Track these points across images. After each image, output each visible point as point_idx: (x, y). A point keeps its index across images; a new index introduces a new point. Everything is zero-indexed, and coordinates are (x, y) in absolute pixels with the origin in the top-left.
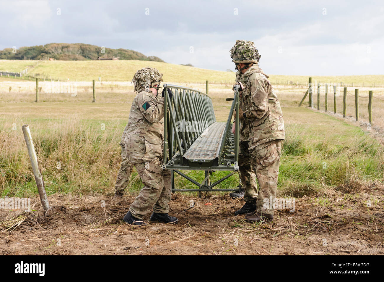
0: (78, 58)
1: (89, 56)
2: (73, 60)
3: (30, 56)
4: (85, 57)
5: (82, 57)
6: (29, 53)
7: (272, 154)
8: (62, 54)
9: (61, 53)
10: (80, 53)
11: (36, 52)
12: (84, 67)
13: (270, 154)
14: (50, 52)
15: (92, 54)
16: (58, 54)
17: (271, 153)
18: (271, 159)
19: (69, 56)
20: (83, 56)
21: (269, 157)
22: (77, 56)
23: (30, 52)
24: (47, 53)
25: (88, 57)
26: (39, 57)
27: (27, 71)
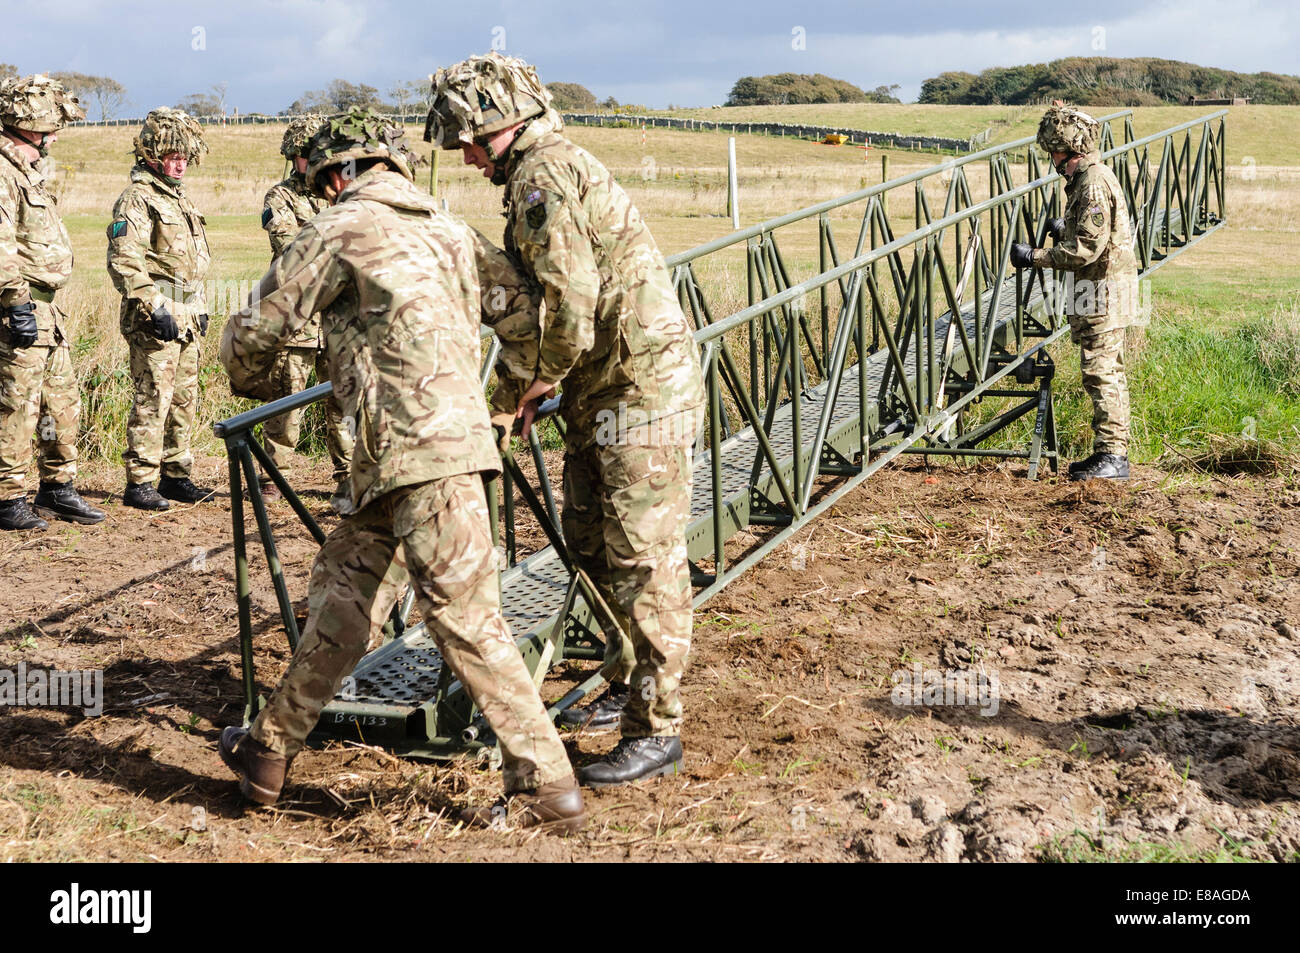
0: (1141, 100)
1: (1173, 93)
2: (1129, 104)
3: (1008, 93)
4: (1162, 96)
5: (1151, 97)
6: (1006, 84)
7: (460, 547)
8: (1097, 89)
9: (1093, 85)
10: (1148, 86)
11: (1026, 81)
12: (1148, 125)
13: (451, 549)
14: (1065, 81)
15: (1182, 88)
16: (1085, 87)
17: (455, 543)
18: (463, 569)
19: (1116, 93)
20: (1156, 93)
21: (451, 557)
22: (1139, 94)
23: (1011, 83)
24: (1055, 85)
25: (1171, 96)
26: (1034, 95)
27: (990, 136)
